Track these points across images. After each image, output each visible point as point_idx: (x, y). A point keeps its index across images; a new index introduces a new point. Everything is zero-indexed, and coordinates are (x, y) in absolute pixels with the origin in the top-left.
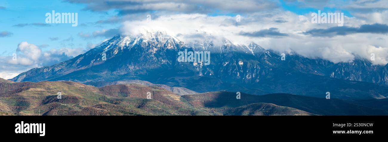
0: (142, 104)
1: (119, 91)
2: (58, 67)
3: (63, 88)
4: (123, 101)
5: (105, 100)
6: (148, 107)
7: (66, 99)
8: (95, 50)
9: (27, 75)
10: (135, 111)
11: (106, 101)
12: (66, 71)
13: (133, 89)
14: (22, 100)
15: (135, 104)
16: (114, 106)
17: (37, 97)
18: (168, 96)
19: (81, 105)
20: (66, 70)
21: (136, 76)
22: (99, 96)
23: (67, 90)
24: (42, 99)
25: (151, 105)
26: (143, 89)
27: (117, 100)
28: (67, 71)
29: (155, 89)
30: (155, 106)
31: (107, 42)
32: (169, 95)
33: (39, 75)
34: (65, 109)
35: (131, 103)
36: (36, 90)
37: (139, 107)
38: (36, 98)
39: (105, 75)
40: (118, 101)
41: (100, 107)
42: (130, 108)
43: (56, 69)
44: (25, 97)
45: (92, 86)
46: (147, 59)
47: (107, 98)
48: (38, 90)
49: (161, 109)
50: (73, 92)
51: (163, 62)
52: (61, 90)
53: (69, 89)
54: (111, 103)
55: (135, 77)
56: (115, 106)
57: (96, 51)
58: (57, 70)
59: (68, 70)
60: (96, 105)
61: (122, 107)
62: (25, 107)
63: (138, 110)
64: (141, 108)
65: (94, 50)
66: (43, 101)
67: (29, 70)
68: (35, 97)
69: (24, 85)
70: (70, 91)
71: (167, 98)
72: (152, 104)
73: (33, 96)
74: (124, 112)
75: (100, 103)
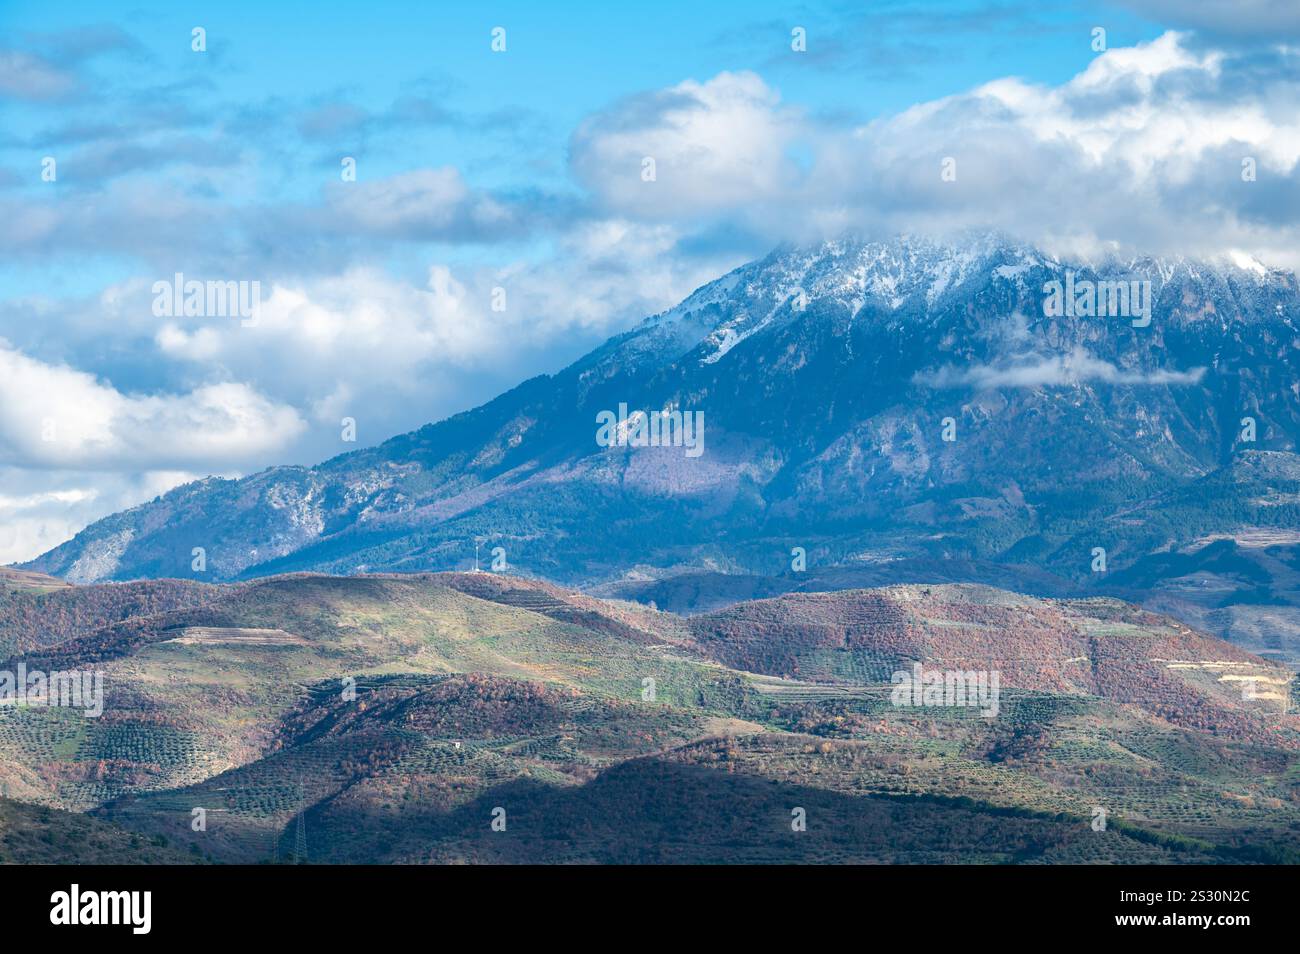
0: (1019, 734)
1: (843, 644)
2: (375, 475)
3: (428, 619)
4: (875, 712)
5: (741, 710)
6: (1063, 755)
7: (455, 700)
8: (643, 343)
9: (146, 531)
10: (973, 781)
11: (752, 717)
12: (432, 502)
13: (938, 623)
14: (128, 714)
15: (961, 733)
16: (817, 752)
17: (244, 692)
18: (1206, 672)
19: (569, 744)
20: (428, 494)
21: (947, 527)
22: (697, 676)
23: (461, 634)
24: (282, 708)
25: (1084, 738)
26: (1017, 620)
27: (830, 705)
28: (437, 503)
29: (1103, 618)
30: (1114, 747)
31: (730, 285)
32: (1208, 665)
33: (228, 532)
34: (457, 779)
35: (934, 729)
36: (232, 640)
37: (995, 756)
38: (234, 697)
39: (718, 525)
40: (840, 711)
41: (715, 756)
42: (938, 763)
43: (357, 487)
44: (155, 696)
45: (641, 607)
46: (1028, 401)
47: (754, 692)
48: (251, 641)
49: (1157, 766)
50: (504, 650)
51: (1146, 427)
52: (421, 635)
53: (475, 626)
54: (788, 729)
55: (939, 536)
56: (826, 747)
57: (649, 354)
58: (363, 493)
59: (443, 496)
60: (682, 743)
61: (876, 752)
62: (155, 767)
63: (995, 776)
64: (1010, 761)
65: (638, 339)
66: (283, 718)
67: (157, 499)
68: (231, 691)
69: (135, 607)
70: (482, 647)
71: (1197, 685)
72: (1090, 734)
73: (212, 680)
74: (896, 789)
75: (706, 727)
